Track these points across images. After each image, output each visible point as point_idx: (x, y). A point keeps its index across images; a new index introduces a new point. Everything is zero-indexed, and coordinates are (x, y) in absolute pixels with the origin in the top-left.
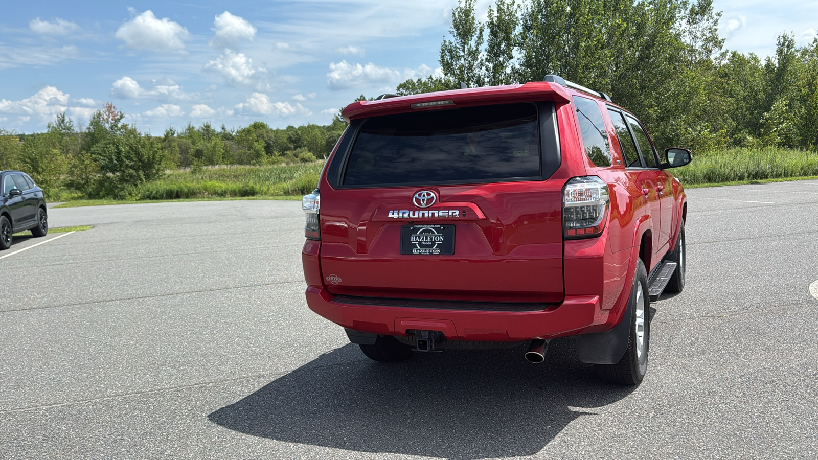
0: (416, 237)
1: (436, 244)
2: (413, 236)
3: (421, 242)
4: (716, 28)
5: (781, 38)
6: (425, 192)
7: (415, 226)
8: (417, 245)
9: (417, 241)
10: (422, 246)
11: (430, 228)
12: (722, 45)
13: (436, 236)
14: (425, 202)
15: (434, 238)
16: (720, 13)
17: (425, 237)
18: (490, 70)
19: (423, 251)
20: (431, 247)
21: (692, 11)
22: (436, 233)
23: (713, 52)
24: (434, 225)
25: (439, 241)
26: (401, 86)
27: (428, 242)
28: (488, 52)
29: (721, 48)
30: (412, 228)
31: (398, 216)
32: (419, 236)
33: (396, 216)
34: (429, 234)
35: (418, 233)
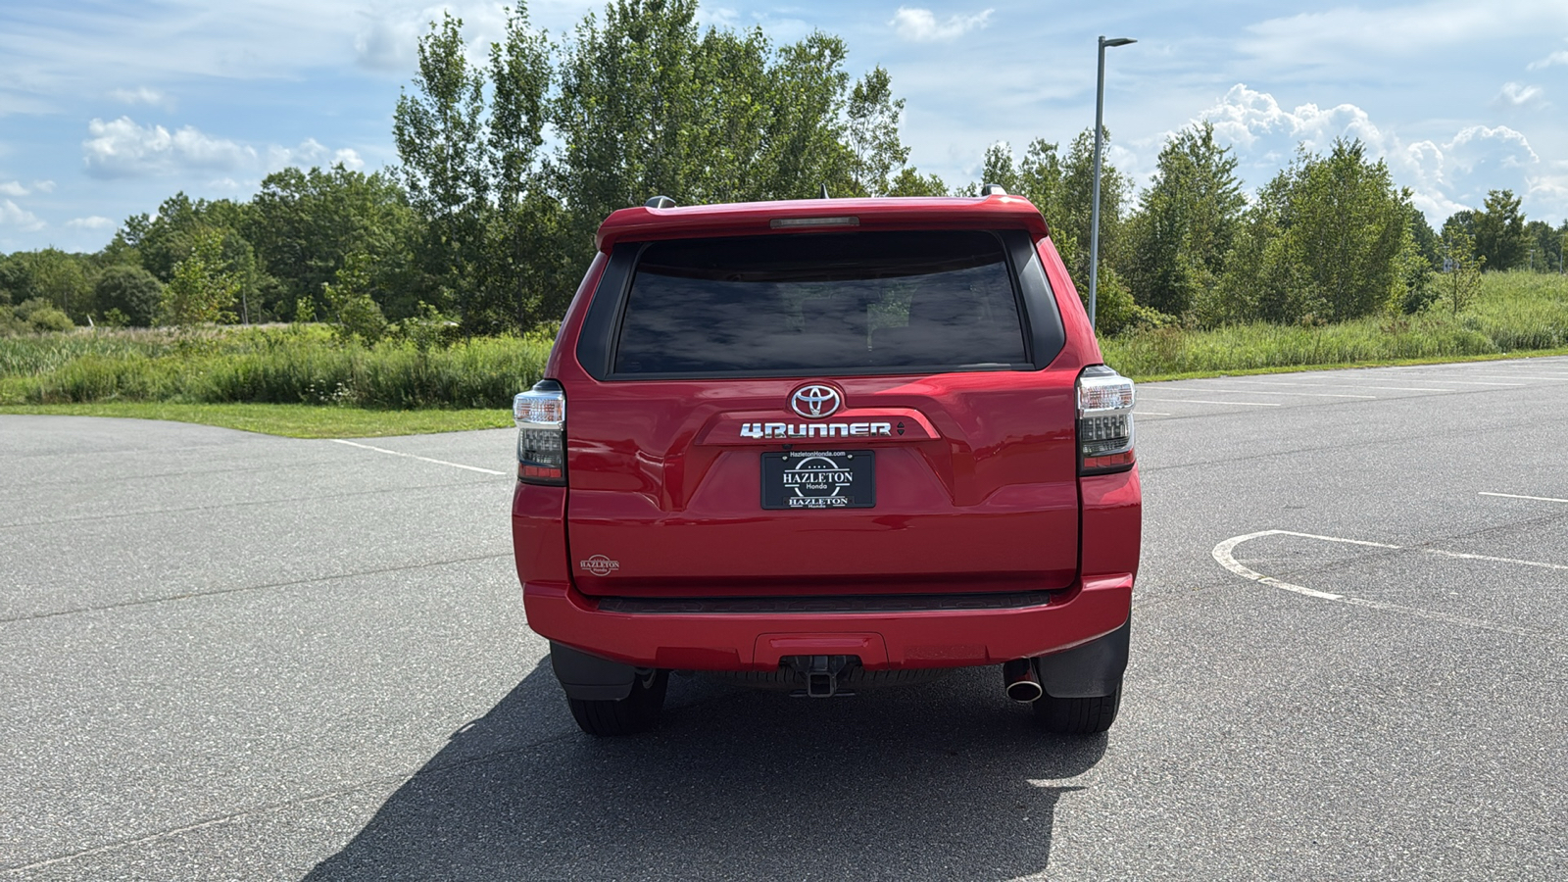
0: (793, 475)
1: (838, 489)
2: (787, 473)
3: (805, 484)
4: (895, 127)
5: (991, 153)
6: (815, 389)
7: (792, 454)
8: (797, 490)
9: (796, 483)
10: (807, 493)
11: (823, 456)
12: (906, 159)
13: (835, 472)
14: (819, 408)
15: (833, 477)
16: (901, 101)
17: (812, 475)
18: (498, 162)
19: (811, 502)
20: (828, 492)
21: (857, 92)
22: (836, 466)
23: (892, 167)
24: (832, 452)
25: (843, 482)
26: (271, 179)
27: (819, 484)
28: (493, 128)
29: (904, 162)
30: (785, 458)
31: (762, 434)
32: (800, 474)
33: (757, 434)
34: (822, 468)
35: (798, 467)
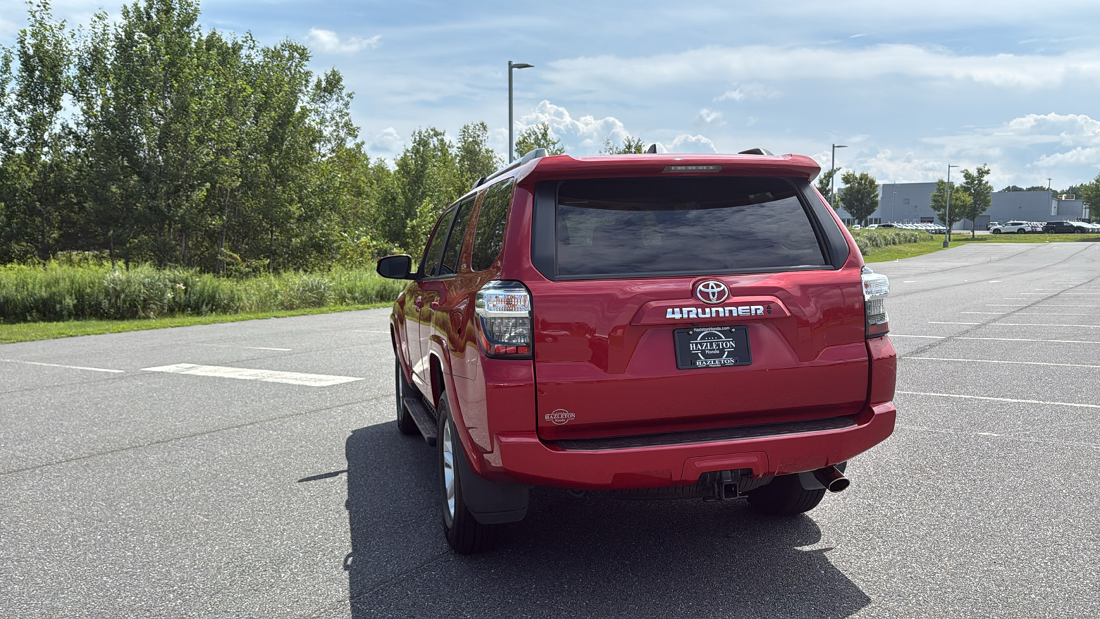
0: (696, 344)
1: (726, 353)
2: (693, 343)
3: (704, 350)
6: (712, 283)
7: (695, 330)
8: (700, 354)
9: (699, 350)
10: (707, 356)
11: (713, 330)
13: (724, 341)
14: (716, 297)
15: (722, 345)
17: (708, 344)
19: (710, 362)
20: (720, 356)
22: (723, 337)
25: (729, 348)
27: (714, 350)
30: (691, 332)
31: (681, 316)
32: (700, 343)
33: (677, 316)
34: (714, 339)
35: (699, 339)
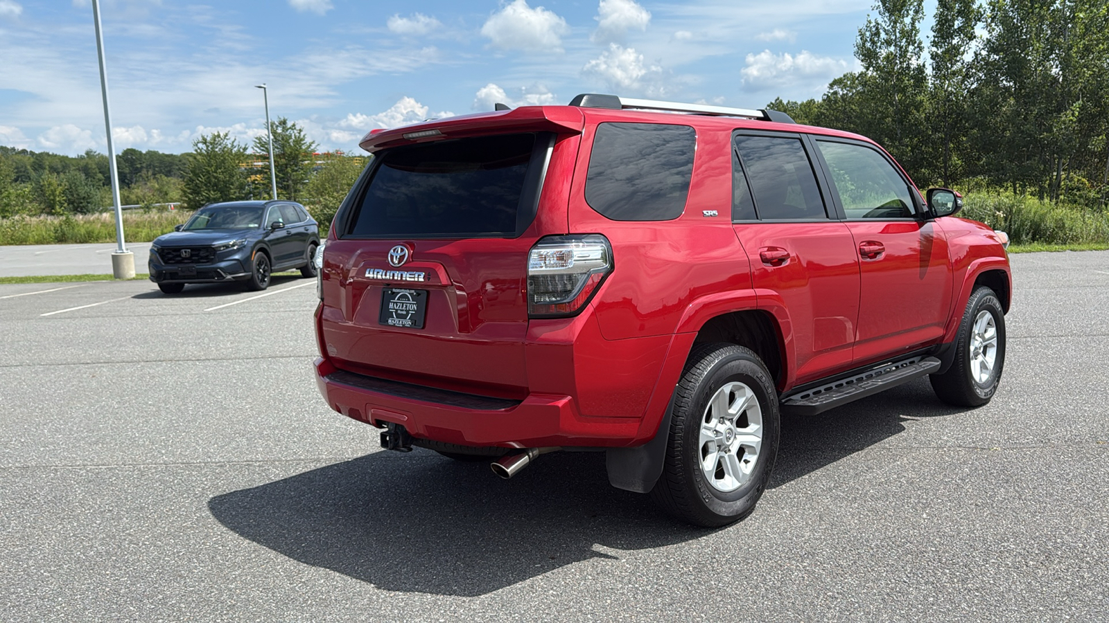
0: (394, 303)
1: (409, 315)
2: (391, 302)
3: (397, 310)
6: (399, 248)
7: (394, 290)
8: (393, 313)
9: (394, 309)
10: (397, 316)
13: (410, 304)
14: (398, 260)
15: (409, 306)
17: (401, 304)
19: (397, 322)
20: (405, 317)
22: (411, 300)
24: (409, 289)
25: (412, 310)
26: (836, 82)
27: (403, 310)
30: (390, 292)
31: (373, 276)
33: (371, 276)
34: (406, 300)
35: (396, 299)
